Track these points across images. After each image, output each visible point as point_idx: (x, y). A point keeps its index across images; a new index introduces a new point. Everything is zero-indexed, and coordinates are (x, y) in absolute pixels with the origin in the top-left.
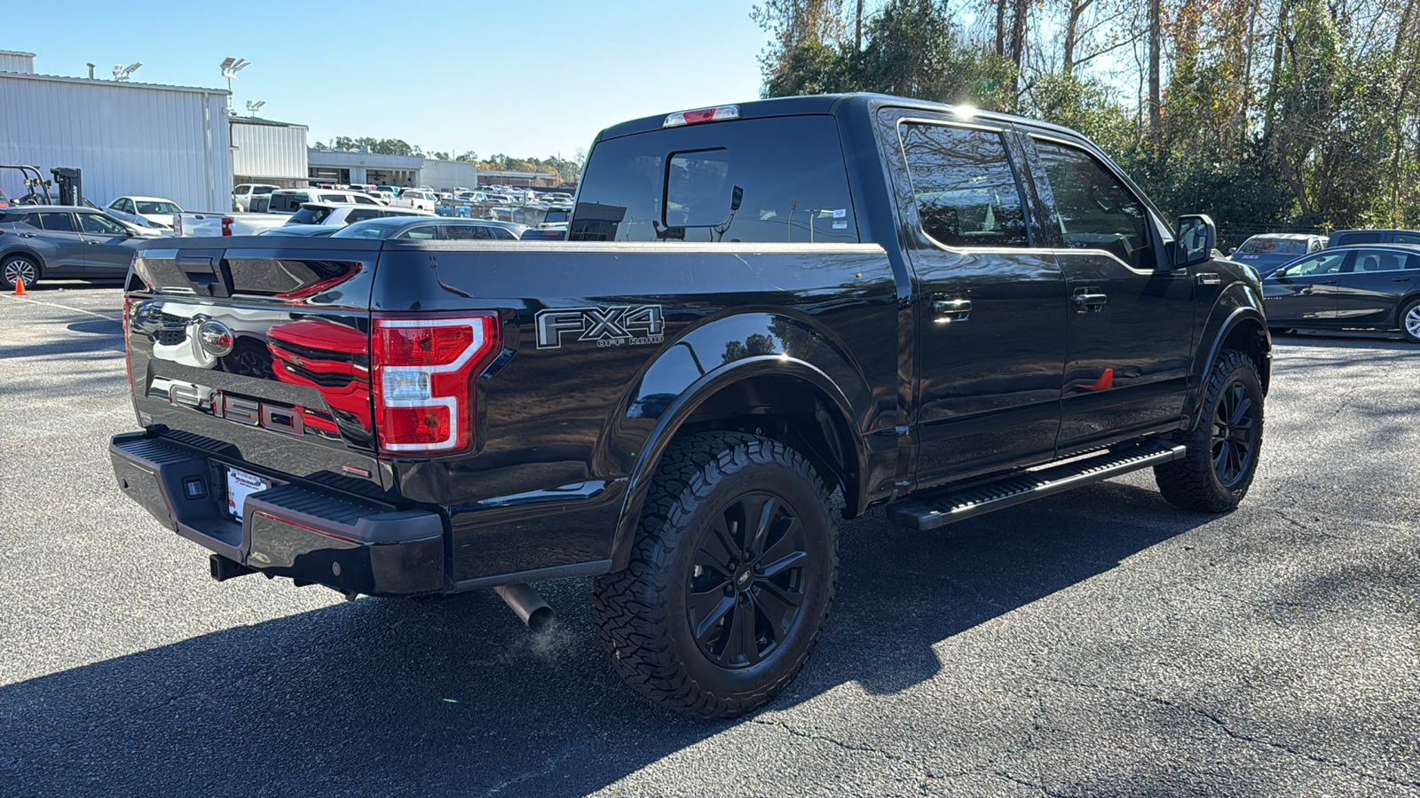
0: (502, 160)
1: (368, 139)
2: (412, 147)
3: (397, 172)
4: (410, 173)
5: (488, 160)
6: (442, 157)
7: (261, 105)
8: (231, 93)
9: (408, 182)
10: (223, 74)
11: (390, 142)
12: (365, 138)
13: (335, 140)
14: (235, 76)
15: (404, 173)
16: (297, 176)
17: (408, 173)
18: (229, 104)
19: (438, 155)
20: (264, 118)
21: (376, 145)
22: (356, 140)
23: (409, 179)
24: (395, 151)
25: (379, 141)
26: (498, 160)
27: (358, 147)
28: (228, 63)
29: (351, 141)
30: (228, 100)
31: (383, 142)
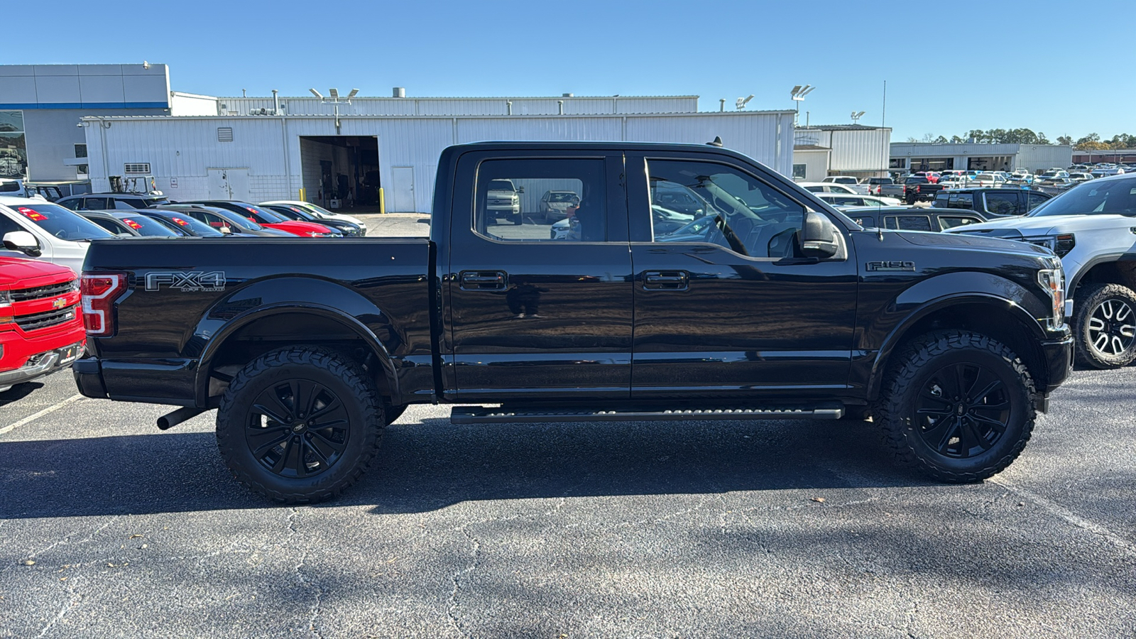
0: (1125, 139)
1: (997, 130)
2: (1037, 134)
3: (997, 158)
4: (1008, 158)
5: (1111, 140)
6: (1065, 141)
7: (862, 114)
8: (797, 112)
9: (1004, 166)
10: (792, 99)
11: (1017, 131)
12: (995, 130)
13: (969, 133)
14: (803, 99)
15: (1002, 158)
16: (876, 168)
17: (1005, 158)
18: (795, 120)
19: (1061, 139)
20: (862, 125)
21: (1005, 135)
22: (987, 132)
23: (1006, 163)
24: (1021, 138)
25: (1007, 131)
26: (1121, 140)
27: (988, 137)
28: (796, 90)
29: (982, 133)
30: (795, 118)
31: (1010, 132)
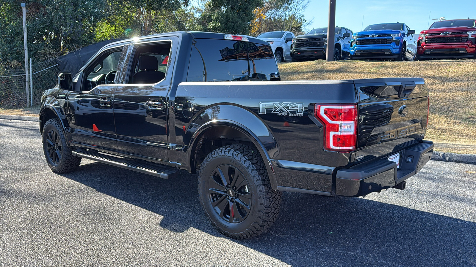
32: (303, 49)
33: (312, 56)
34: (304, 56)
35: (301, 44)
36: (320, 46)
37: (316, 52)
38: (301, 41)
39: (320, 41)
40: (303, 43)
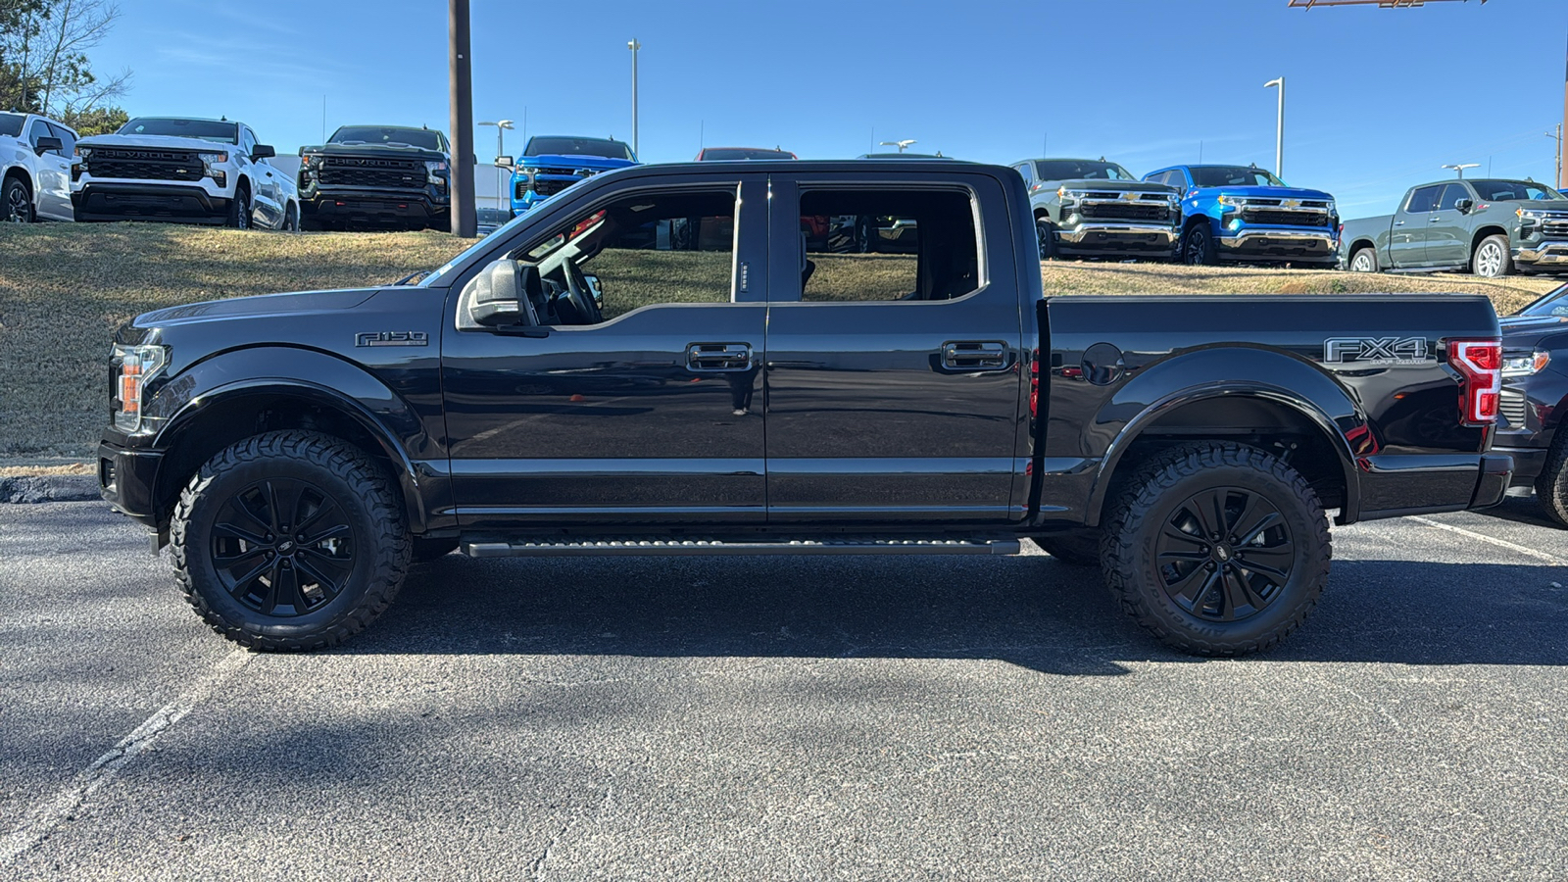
32: (348, 189)
33: (391, 215)
34: (362, 214)
35: (344, 172)
36: (412, 186)
37: (402, 203)
38: (345, 165)
39: (413, 169)
40: (350, 172)
